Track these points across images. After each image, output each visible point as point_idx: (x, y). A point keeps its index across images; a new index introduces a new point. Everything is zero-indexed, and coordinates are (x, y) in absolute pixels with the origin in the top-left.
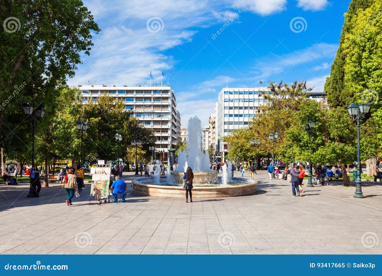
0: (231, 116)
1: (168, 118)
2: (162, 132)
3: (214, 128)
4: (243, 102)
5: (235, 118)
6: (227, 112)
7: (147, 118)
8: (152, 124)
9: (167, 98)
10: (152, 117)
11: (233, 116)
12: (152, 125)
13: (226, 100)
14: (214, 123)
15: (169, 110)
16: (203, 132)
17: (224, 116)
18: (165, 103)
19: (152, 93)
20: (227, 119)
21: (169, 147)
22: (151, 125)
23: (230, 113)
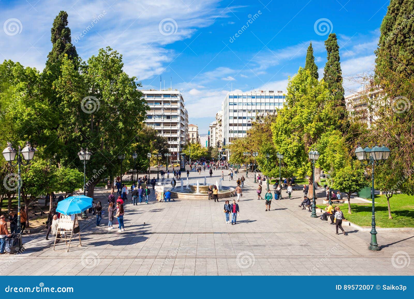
0: (235, 118)
1: (178, 120)
2: (171, 133)
3: (220, 125)
4: (246, 106)
5: (239, 120)
6: (232, 114)
7: (158, 120)
8: (162, 125)
9: (176, 102)
10: (163, 119)
11: (238, 118)
12: (163, 127)
13: (230, 104)
14: (221, 121)
15: (179, 112)
16: (210, 128)
17: (229, 119)
18: (174, 106)
19: (162, 97)
20: (232, 121)
21: (178, 147)
22: (161, 127)
23: (235, 116)
